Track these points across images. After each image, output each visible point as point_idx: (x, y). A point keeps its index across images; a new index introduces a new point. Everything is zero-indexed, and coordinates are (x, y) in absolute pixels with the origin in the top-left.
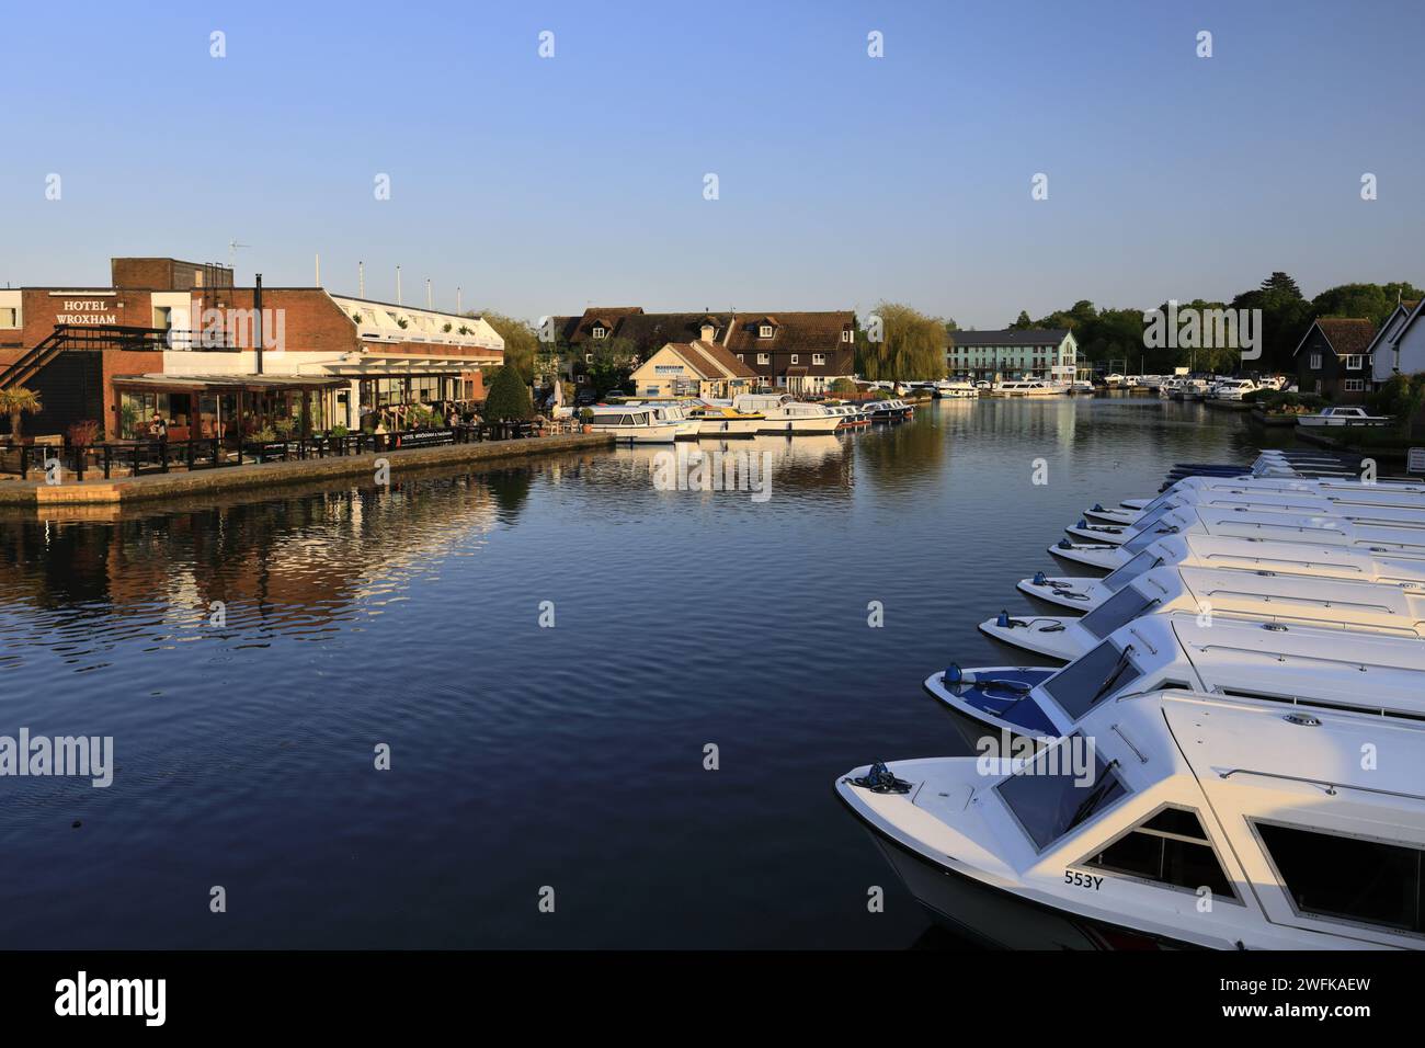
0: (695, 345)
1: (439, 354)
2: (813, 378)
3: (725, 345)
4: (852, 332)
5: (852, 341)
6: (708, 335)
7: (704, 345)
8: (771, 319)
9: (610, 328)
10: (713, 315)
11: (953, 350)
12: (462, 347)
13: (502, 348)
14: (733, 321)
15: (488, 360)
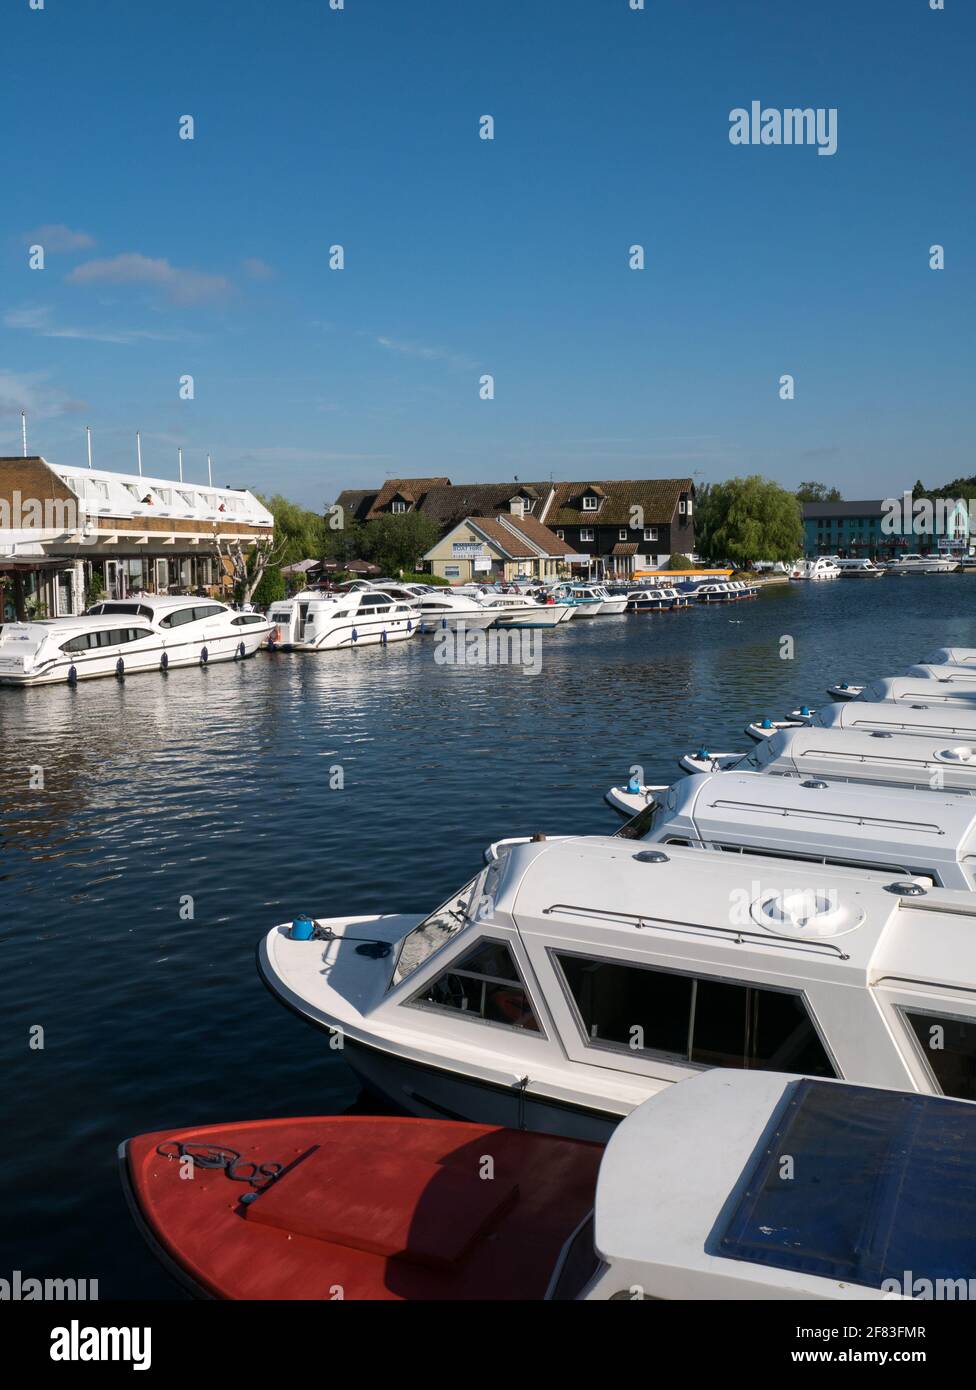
0: (502, 520)
1: (188, 531)
2: (644, 557)
3: (542, 520)
4: (690, 503)
5: (690, 513)
6: (518, 508)
7: (515, 521)
8: (596, 489)
9: (412, 503)
10: (529, 485)
11: (825, 524)
12: (218, 523)
13: (271, 524)
14: (553, 493)
15: (253, 538)
